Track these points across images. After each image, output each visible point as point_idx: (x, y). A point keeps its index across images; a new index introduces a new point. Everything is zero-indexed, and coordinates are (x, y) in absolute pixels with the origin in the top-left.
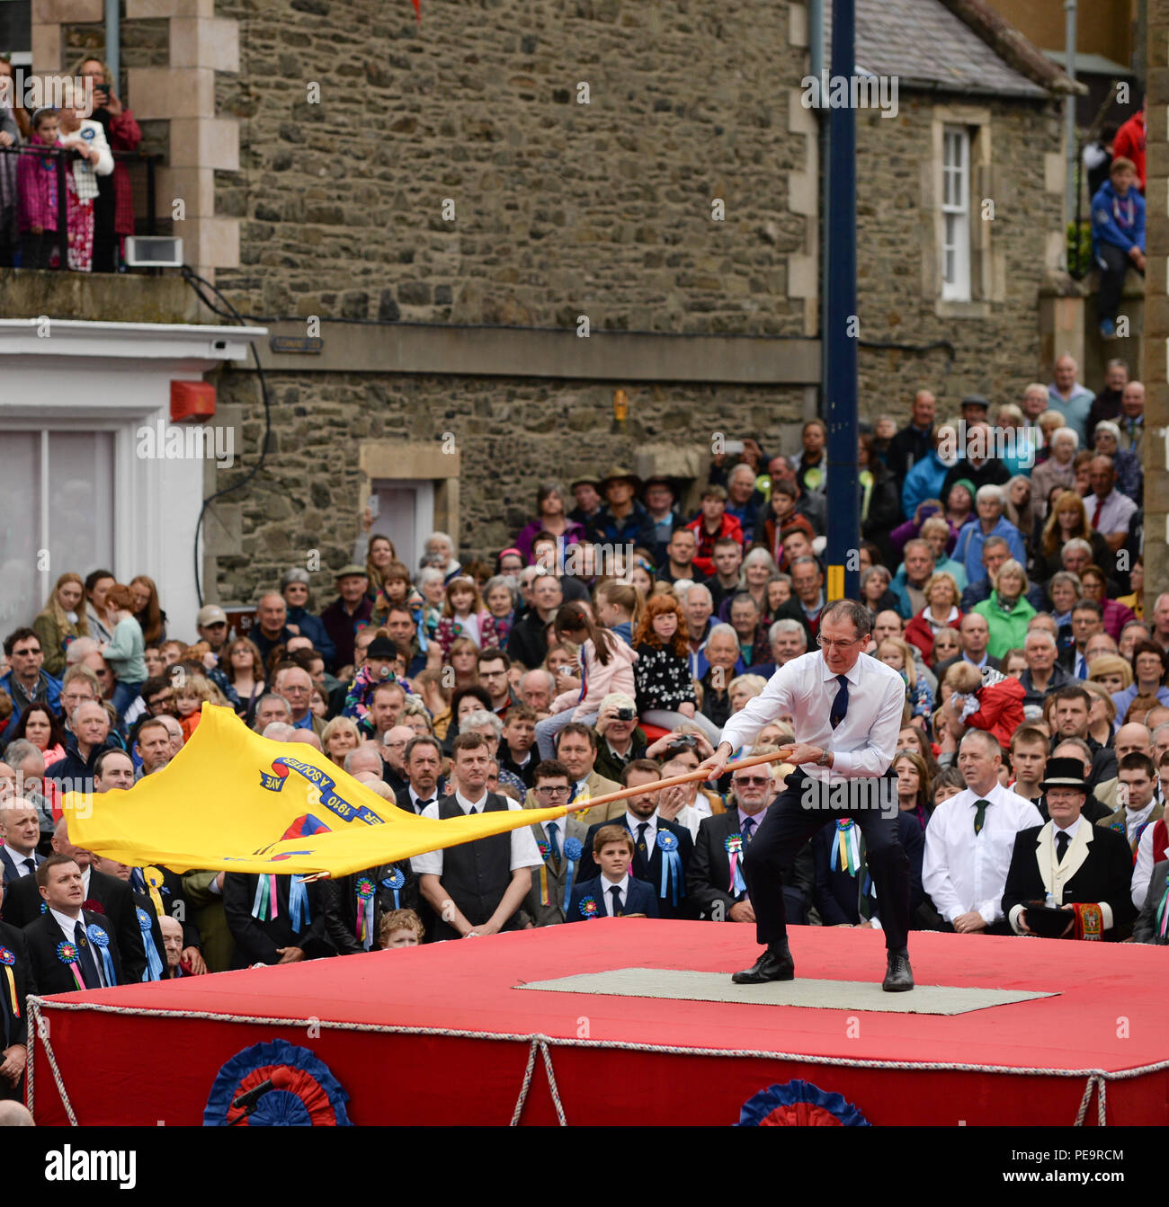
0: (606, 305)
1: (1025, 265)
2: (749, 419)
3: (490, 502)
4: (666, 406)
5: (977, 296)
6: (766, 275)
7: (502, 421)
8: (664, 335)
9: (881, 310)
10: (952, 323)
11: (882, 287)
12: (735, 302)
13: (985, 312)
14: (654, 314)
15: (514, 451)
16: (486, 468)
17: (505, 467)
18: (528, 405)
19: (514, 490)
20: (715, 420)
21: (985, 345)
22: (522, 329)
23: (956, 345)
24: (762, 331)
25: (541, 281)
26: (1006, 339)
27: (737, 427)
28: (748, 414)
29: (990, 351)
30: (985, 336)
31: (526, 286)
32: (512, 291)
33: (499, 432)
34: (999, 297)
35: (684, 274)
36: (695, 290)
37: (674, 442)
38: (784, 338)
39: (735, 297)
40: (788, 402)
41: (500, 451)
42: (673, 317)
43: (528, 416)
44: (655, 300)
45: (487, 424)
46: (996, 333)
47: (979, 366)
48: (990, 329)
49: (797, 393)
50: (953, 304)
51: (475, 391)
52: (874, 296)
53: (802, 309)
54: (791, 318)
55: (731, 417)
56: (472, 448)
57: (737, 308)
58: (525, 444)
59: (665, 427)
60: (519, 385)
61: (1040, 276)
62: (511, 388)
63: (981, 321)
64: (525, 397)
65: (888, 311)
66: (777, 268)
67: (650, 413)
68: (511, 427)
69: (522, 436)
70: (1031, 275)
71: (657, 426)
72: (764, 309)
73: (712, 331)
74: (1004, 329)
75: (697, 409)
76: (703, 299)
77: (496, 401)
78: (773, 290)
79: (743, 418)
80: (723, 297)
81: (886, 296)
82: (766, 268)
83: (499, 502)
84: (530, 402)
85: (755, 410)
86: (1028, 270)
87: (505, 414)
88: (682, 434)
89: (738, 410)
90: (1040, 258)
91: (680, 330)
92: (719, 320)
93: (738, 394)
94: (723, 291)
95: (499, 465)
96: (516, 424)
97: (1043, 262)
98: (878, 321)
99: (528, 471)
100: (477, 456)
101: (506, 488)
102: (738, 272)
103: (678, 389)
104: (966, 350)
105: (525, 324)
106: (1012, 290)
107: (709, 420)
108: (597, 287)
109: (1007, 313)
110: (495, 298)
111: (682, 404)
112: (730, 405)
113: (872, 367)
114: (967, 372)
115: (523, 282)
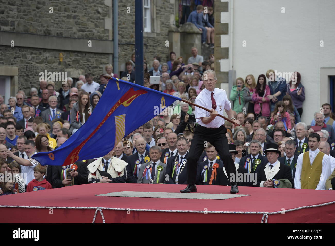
0: (57, 29)
1: (165, 23)
2: (95, 63)
3: (26, 83)
4: (73, 58)
5: (153, 31)
6: (99, 23)
7: (29, 60)
8: (72, 38)
9: (128, 34)
10: (147, 38)
11: (129, 28)
12: (91, 30)
13: (155, 36)
14: (70, 32)
15: (33, 69)
16: (25, 73)
17: (30, 73)
18: (36, 56)
19: (33, 80)
20: (86, 62)
21: (155, 45)
22: (35, 34)
23: (148, 44)
24: (98, 38)
25: (39, 21)
26: (160, 43)
27: (92, 65)
28: (94, 61)
29: (156, 46)
30: (155, 42)
31: (35, 22)
32: (32, 23)
33: (29, 63)
34: (158, 32)
35: (77, 21)
36: (80, 26)
37: (75, 68)
38: (104, 40)
39: (91, 28)
40: (105, 58)
41: (29, 69)
42: (75, 33)
43: (36, 59)
44: (70, 28)
45: (25, 61)
46: (158, 42)
47: (154, 50)
48: (156, 41)
49: (107, 56)
50: (147, 33)
51: (22, 51)
52: (127, 30)
53: (108, 33)
54: (105, 35)
55: (90, 62)
56: (21, 68)
57: (91, 31)
58: (36, 67)
59: (73, 64)
60: (34, 50)
61: (168, 26)
62: (31, 51)
63: (154, 38)
64: (35, 54)
65: (130, 34)
66: (102, 21)
67: (69, 60)
68: (32, 62)
69: (35, 65)
70: (166, 26)
71: (71, 63)
72: (98, 32)
73: (85, 38)
74: (160, 40)
75: (81, 59)
76: (82, 29)
77: (28, 55)
78: (101, 27)
79: (93, 62)
80: (88, 28)
81: (130, 30)
82: (99, 21)
83: (29, 83)
84: (37, 55)
85: (96, 60)
86: (166, 25)
87: (30, 58)
88: (78, 66)
89: (92, 60)
90: (169, 21)
91: (76, 37)
92: (87, 35)
93: (92, 55)
94: (88, 27)
95: (28, 72)
96: (34, 61)
97: (169, 23)
98: (128, 37)
99: (37, 75)
100: (22, 70)
101: (30, 79)
102: (92, 22)
103: (76, 53)
104: (150, 46)
105: (35, 33)
106: (162, 30)
107: (85, 63)
108: (54, 23)
109: (160, 36)
110: (27, 25)
111: (77, 58)
112: (90, 58)
113: (126, 50)
114: (151, 52)
115: (34, 21)
